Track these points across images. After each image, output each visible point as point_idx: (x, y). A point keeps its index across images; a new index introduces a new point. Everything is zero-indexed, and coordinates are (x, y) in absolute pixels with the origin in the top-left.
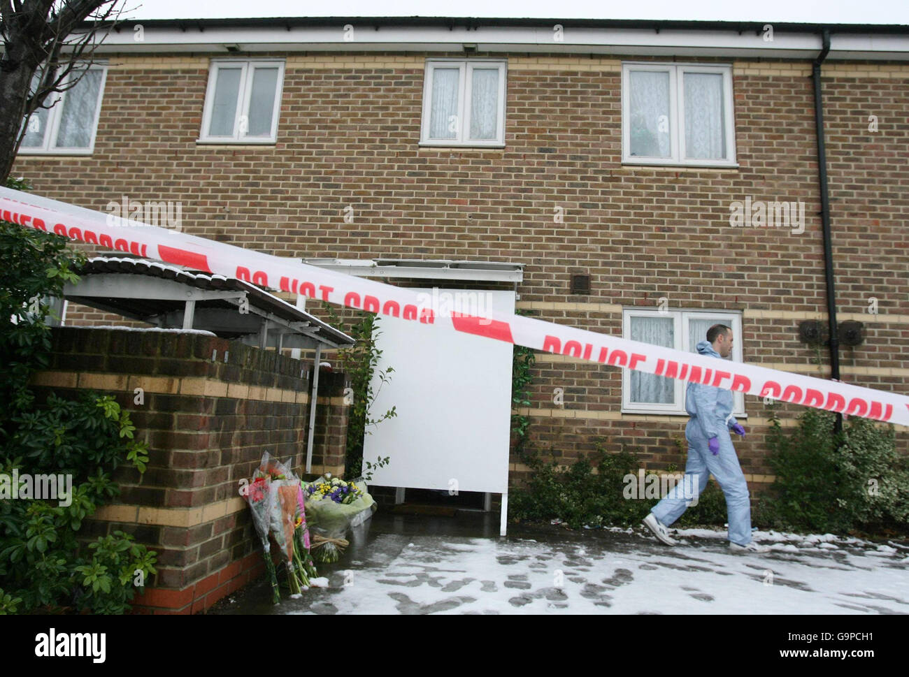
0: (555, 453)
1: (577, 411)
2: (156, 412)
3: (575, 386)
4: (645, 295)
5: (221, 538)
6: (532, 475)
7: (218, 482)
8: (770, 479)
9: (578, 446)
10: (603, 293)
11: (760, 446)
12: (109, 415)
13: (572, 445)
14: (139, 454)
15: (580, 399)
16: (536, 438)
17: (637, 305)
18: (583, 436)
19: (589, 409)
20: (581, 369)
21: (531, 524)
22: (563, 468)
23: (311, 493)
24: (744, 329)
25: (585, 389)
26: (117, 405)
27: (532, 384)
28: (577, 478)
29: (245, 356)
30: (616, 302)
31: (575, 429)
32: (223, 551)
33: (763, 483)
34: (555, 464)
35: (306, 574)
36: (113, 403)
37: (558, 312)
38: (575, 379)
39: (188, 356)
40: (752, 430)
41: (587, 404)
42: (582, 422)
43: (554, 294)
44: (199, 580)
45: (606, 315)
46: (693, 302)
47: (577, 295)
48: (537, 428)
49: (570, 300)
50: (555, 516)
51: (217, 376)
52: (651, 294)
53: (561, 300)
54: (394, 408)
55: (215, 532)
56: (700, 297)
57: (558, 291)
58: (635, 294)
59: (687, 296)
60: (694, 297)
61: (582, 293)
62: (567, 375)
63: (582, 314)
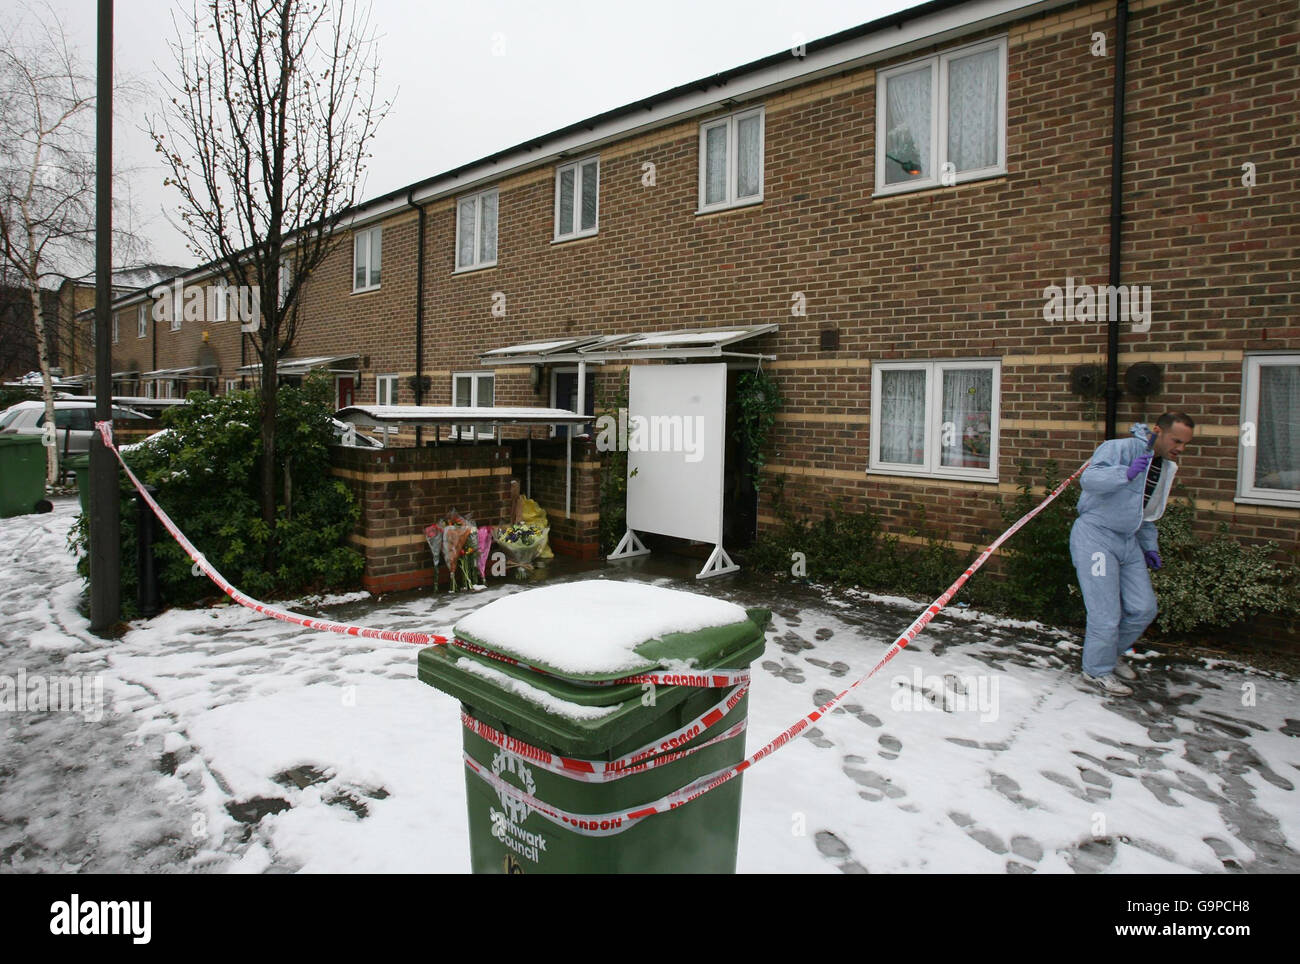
0: (804, 509)
1: (826, 470)
2: (361, 489)
3: (824, 444)
4: (892, 346)
9: (826, 504)
10: (851, 348)
13: (821, 503)
15: (829, 458)
16: (791, 494)
17: (887, 358)
18: (831, 495)
19: (837, 468)
22: (813, 525)
25: (833, 448)
26: (344, 486)
27: (788, 442)
30: (863, 356)
31: (824, 487)
34: (806, 521)
36: (342, 485)
37: (809, 370)
38: (824, 438)
39: (368, 462)
42: (830, 480)
43: (806, 352)
45: (853, 371)
46: (943, 351)
47: (826, 352)
48: (791, 485)
49: (821, 357)
51: (385, 470)
52: (898, 344)
53: (812, 357)
55: (401, 552)
56: (951, 344)
57: (809, 349)
58: (882, 346)
59: (936, 345)
60: (945, 345)
61: (831, 349)
62: (818, 433)
63: (831, 371)
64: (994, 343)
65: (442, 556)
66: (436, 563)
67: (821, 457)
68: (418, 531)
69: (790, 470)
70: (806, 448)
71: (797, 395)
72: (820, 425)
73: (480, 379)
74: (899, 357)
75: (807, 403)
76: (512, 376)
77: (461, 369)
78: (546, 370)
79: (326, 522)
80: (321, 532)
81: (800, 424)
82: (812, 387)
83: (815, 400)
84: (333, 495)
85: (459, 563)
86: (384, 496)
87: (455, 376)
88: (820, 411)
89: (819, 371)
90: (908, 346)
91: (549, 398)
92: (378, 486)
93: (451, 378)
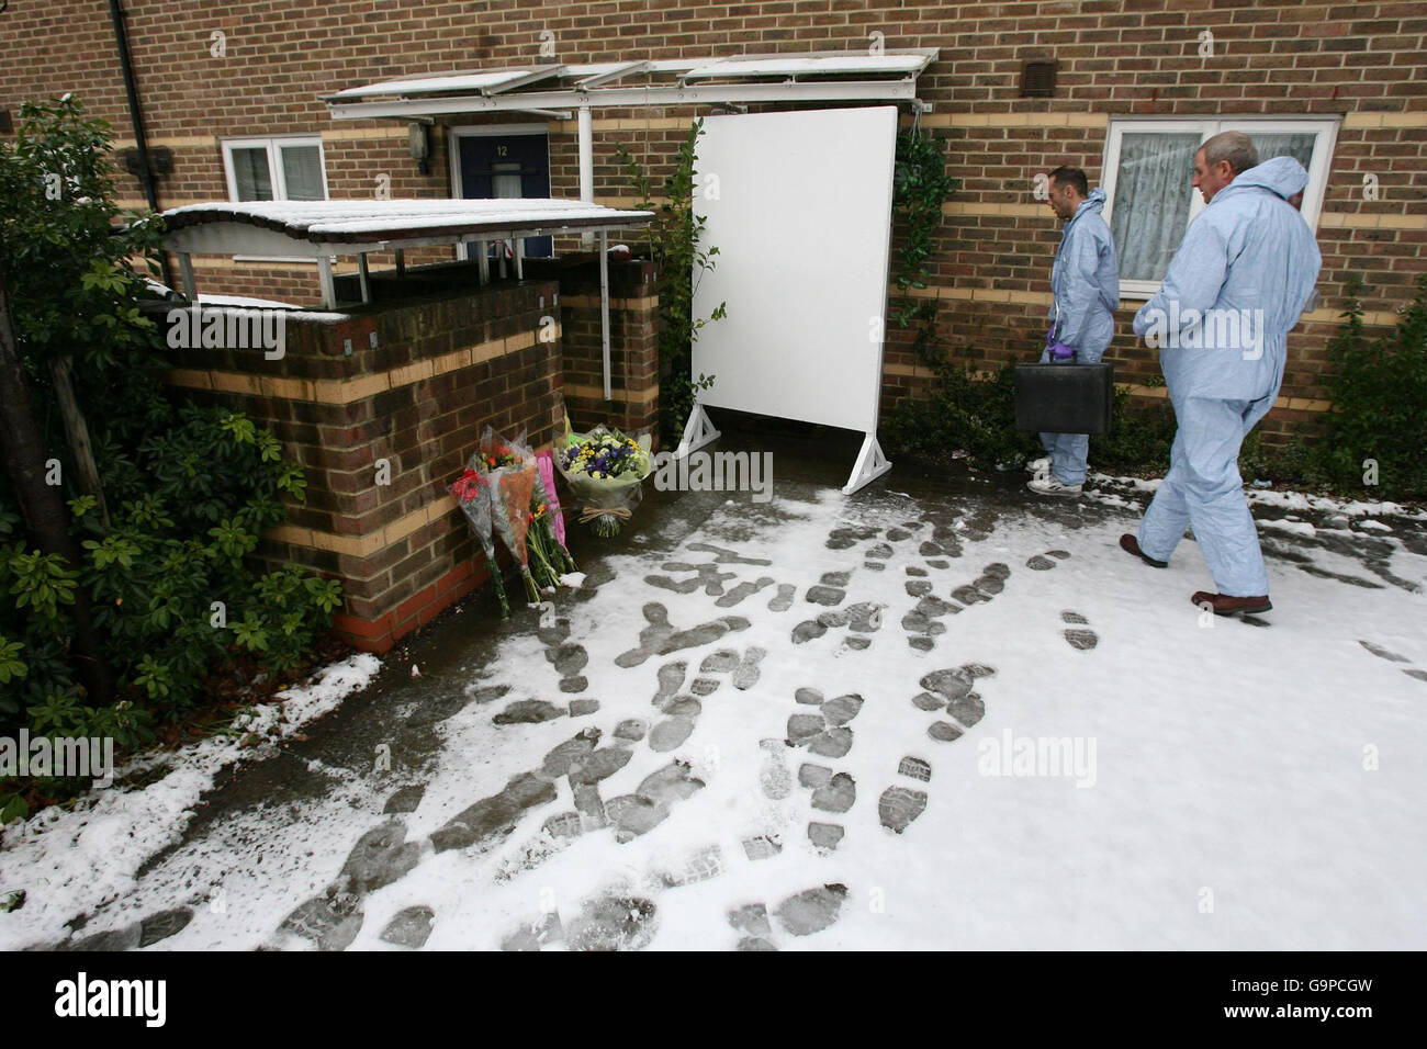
0: (974, 353)
1: (1013, 293)
2: (299, 423)
3: (1013, 253)
4: (1155, 93)
5: (428, 549)
6: (938, 384)
7: (404, 492)
8: (1320, 406)
9: (1010, 344)
10: (1076, 94)
11: (1313, 355)
12: (240, 438)
13: (1001, 342)
14: (293, 478)
15: (1019, 273)
16: (948, 331)
17: (1136, 112)
18: (1019, 330)
19: (1033, 289)
20: (1025, 227)
21: (922, 456)
22: (985, 375)
23: (572, 459)
24: (1338, 151)
25: (1029, 259)
26: (250, 424)
27: (947, 249)
28: (1002, 391)
29: (414, 322)
30: (1098, 109)
31: (1008, 319)
32: (435, 560)
33: (1305, 411)
34: (973, 370)
35: (553, 571)
36: (244, 422)
37: (994, 130)
38: (1014, 242)
39: (315, 353)
40: (1307, 328)
41: (1029, 281)
42: (1020, 308)
43: (990, 99)
44: (402, 602)
45: (1078, 133)
46: (1245, 102)
47: (1030, 99)
48: (948, 317)
49: (1017, 109)
50: (958, 447)
51: (363, 369)
52: (1166, 90)
53: (1002, 109)
54: (723, 305)
55: (415, 547)
56: (1261, 92)
57: (997, 94)
58: (1137, 92)
59: (1235, 92)
60: (1250, 92)
61: (1040, 95)
62: (1002, 235)
63: (1037, 133)
64: (1337, 91)
65: (496, 536)
66: (491, 553)
67: (1006, 273)
68: (439, 492)
69: (947, 293)
70: (979, 259)
71: (966, 172)
72: (1009, 221)
73: (285, 151)
74: (1166, 111)
75: (987, 186)
76: (362, 144)
77: (240, 133)
78: (439, 132)
79: (212, 514)
80: (208, 541)
81: (972, 220)
82: (998, 160)
83: (1002, 181)
84: (224, 448)
85: (528, 541)
86: (370, 432)
87: (228, 147)
88: (1010, 199)
89: (1013, 133)
90: (1182, 92)
91: (449, 184)
92: (354, 409)
93: (219, 150)
